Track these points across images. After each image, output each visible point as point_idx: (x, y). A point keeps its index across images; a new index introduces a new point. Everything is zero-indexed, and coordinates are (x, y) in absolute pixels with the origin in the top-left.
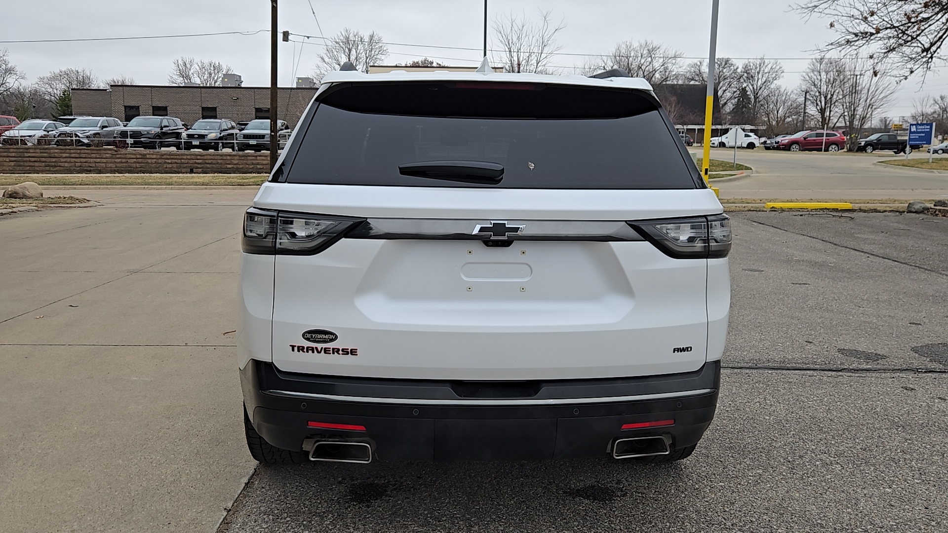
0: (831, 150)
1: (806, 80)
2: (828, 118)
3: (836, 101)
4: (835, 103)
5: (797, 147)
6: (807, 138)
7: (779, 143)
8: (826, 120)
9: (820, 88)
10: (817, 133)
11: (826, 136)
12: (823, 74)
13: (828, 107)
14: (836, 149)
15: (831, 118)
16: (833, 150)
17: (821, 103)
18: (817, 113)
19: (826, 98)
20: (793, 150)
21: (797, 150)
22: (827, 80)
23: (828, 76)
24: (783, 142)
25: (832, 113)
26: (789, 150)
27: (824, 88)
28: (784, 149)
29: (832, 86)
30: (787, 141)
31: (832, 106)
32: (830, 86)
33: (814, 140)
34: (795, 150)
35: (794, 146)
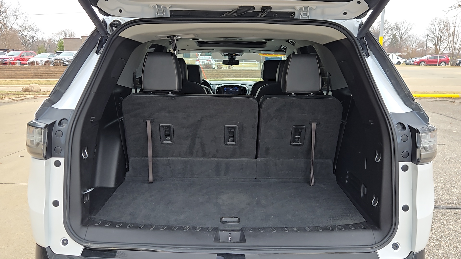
0: (442, 65)
1: (428, 30)
3: (443, 40)
4: (442, 41)
5: (423, 64)
6: (429, 59)
7: (414, 62)
8: (438, 50)
9: (435, 34)
10: (434, 56)
11: (439, 58)
12: (437, 26)
13: (439, 43)
14: (444, 64)
15: (441, 49)
17: (435, 41)
18: (433, 46)
19: (438, 39)
20: (421, 65)
21: (424, 65)
22: (439, 30)
23: (439, 27)
24: (416, 61)
25: (441, 46)
26: (420, 65)
27: (437, 33)
28: (417, 65)
29: (441, 32)
30: (418, 61)
31: (441, 42)
32: (440, 32)
33: (433, 60)
34: (423, 65)
35: (422, 63)
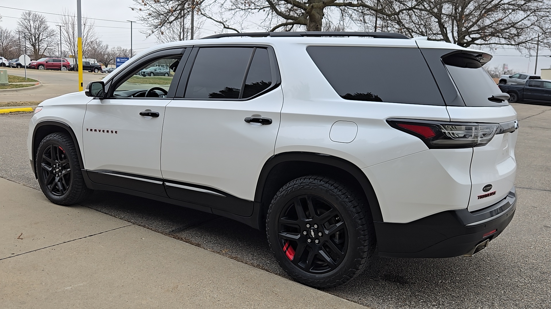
0: (63, 70)
1: (21, 25)
2: (38, 50)
3: (42, 40)
4: (41, 41)
5: (42, 67)
6: (48, 62)
7: (31, 64)
9: (31, 31)
10: (53, 59)
12: (31, 22)
13: (37, 43)
14: (65, 69)
15: (40, 50)
16: (64, 70)
17: (32, 40)
18: (31, 46)
19: (35, 37)
20: (40, 69)
21: (43, 69)
22: (35, 27)
23: (35, 24)
24: (33, 64)
25: (40, 47)
26: (38, 69)
27: (33, 31)
28: (34, 68)
29: (38, 30)
30: (36, 63)
31: (40, 42)
32: (37, 30)
33: (52, 64)
34: (41, 69)
35: (40, 67)
